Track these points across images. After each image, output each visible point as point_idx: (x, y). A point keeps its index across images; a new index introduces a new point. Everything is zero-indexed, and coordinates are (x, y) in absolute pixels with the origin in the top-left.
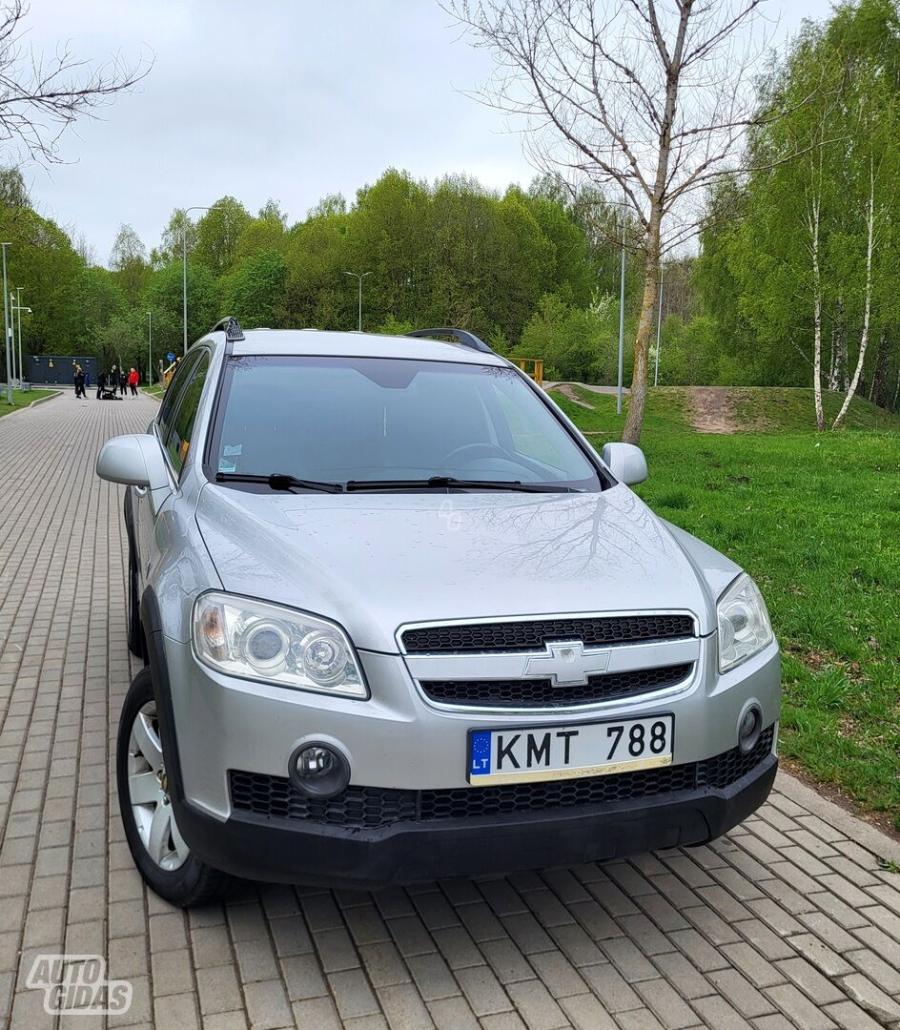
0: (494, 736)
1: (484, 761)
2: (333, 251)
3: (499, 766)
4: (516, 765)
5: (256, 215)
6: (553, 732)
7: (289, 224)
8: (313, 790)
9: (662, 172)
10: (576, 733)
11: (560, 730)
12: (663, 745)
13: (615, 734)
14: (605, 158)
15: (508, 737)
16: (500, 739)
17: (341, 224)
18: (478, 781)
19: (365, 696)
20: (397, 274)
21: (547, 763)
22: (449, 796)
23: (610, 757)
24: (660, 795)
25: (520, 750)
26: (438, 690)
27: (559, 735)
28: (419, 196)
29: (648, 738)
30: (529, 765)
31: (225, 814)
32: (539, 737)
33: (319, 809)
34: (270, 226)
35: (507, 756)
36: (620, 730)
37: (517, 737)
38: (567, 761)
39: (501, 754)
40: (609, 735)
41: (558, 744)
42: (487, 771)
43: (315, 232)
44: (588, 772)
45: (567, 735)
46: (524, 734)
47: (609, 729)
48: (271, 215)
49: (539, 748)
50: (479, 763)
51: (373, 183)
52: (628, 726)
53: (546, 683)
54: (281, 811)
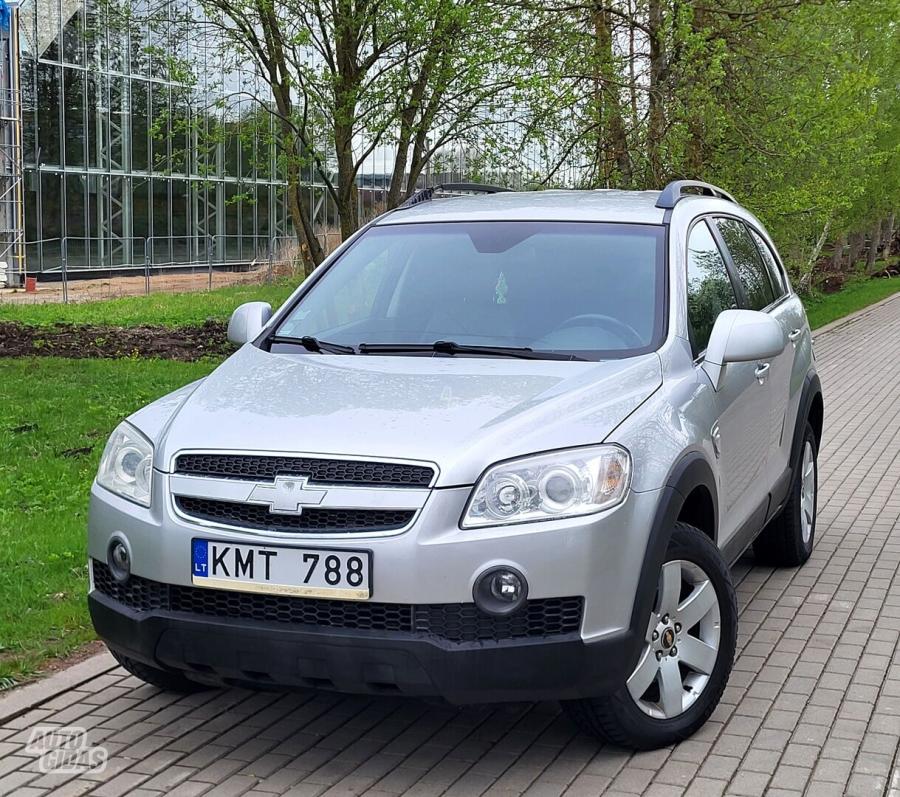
0: (211, 545)
1: (204, 565)
3: (214, 573)
4: (227, 574)
6: (256, 550)
8: (118, 576)
10: (275, 554)
11: (262, 549)
12: (361, 580)
13: (311, 561)
15: (221, 548)
16: (215, 548)
18: (199, 582)
19: (148, 505)
21: (251, 576)
22: (191, 594)
23: (306, 581)
24: (374, 631)
25: (230, 560)
26: (187, 503)
27: (261, 553)
29: (344, 571)
30: (237, 575)
32: (244, 552)
35: (219, 564)
36: (316, 558)
37: (227, 549)
38: (267, 578)
39: (215, 562)
40: (305, 560)
41: (259, 561)
42: (205, 574)
44: (286, 591)
45: (268, 554)
46: (233, 548)
47: (305, 555)
49: (244, 562)
50: (200, 567)
52: (323, 556)
53: (264, 508)
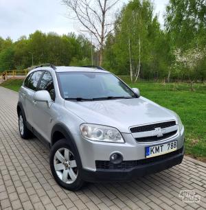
0: (150, 148)
1: (148, 153)
2: (24, 48)
3: (151, 154)
4: (154, 153)
5: (5, 39)
7: (14, 42)
8: (115, 163)
9: (102, 32)
10: (163, 146)
11: (161, 145)
12: (175, 146)
14: (91, 29)
15: (152, 148)
17: (26, 42)
18: (147, 157)
19: (124, 142)
20: (40, 53)
21: (159, 152)
25: (154, 150)
26: (138, 140)
28: (44, 36)
29: (173, 145)
30: (156, 153)
31: (95, 170)
32: (157, 147)
33: (116, 166)
34: (9, 42)
35: (152, 151)
37: (154, 147)
38: (162, 151)
41: (160, 148)
42: (149, 155)
43: (21, 43)
47: (168, 144)
48: (8, 39)
49: (157, 149)
51: (33, 33)
52: (171, 143)
53: (156, 136)
54: (107, 168)
